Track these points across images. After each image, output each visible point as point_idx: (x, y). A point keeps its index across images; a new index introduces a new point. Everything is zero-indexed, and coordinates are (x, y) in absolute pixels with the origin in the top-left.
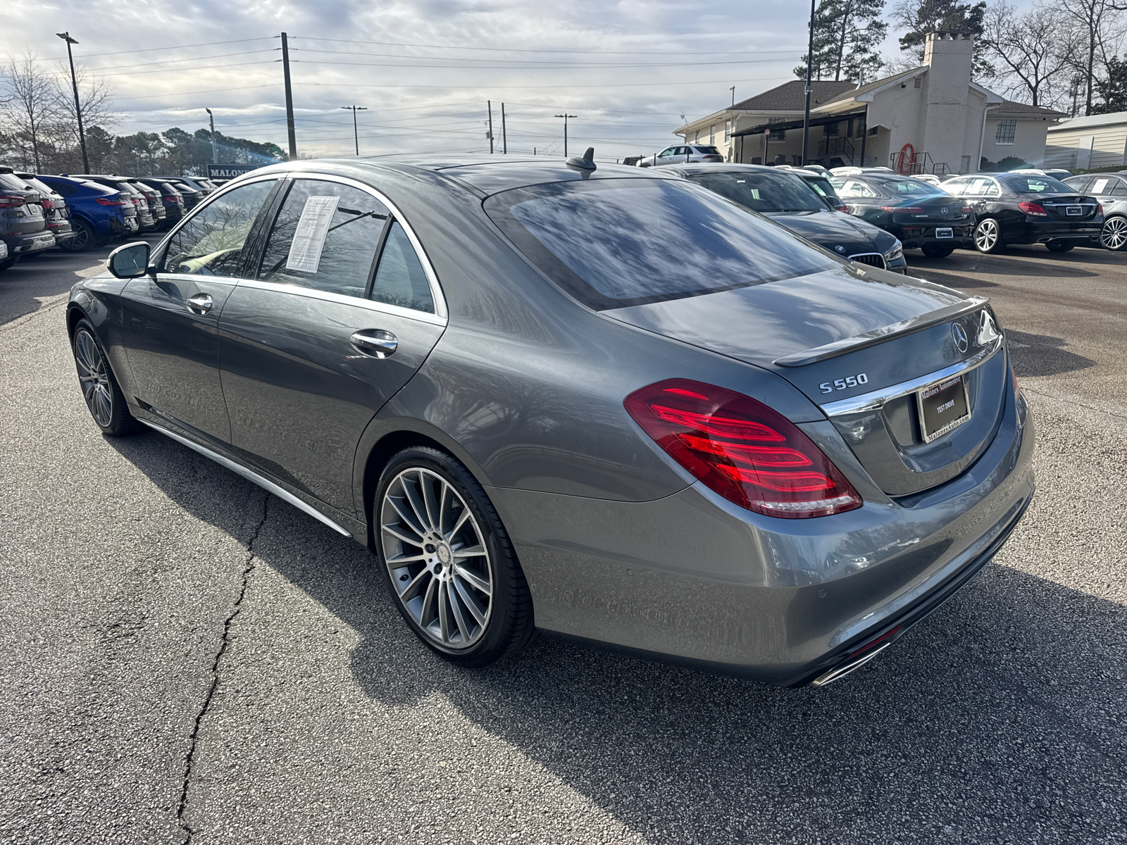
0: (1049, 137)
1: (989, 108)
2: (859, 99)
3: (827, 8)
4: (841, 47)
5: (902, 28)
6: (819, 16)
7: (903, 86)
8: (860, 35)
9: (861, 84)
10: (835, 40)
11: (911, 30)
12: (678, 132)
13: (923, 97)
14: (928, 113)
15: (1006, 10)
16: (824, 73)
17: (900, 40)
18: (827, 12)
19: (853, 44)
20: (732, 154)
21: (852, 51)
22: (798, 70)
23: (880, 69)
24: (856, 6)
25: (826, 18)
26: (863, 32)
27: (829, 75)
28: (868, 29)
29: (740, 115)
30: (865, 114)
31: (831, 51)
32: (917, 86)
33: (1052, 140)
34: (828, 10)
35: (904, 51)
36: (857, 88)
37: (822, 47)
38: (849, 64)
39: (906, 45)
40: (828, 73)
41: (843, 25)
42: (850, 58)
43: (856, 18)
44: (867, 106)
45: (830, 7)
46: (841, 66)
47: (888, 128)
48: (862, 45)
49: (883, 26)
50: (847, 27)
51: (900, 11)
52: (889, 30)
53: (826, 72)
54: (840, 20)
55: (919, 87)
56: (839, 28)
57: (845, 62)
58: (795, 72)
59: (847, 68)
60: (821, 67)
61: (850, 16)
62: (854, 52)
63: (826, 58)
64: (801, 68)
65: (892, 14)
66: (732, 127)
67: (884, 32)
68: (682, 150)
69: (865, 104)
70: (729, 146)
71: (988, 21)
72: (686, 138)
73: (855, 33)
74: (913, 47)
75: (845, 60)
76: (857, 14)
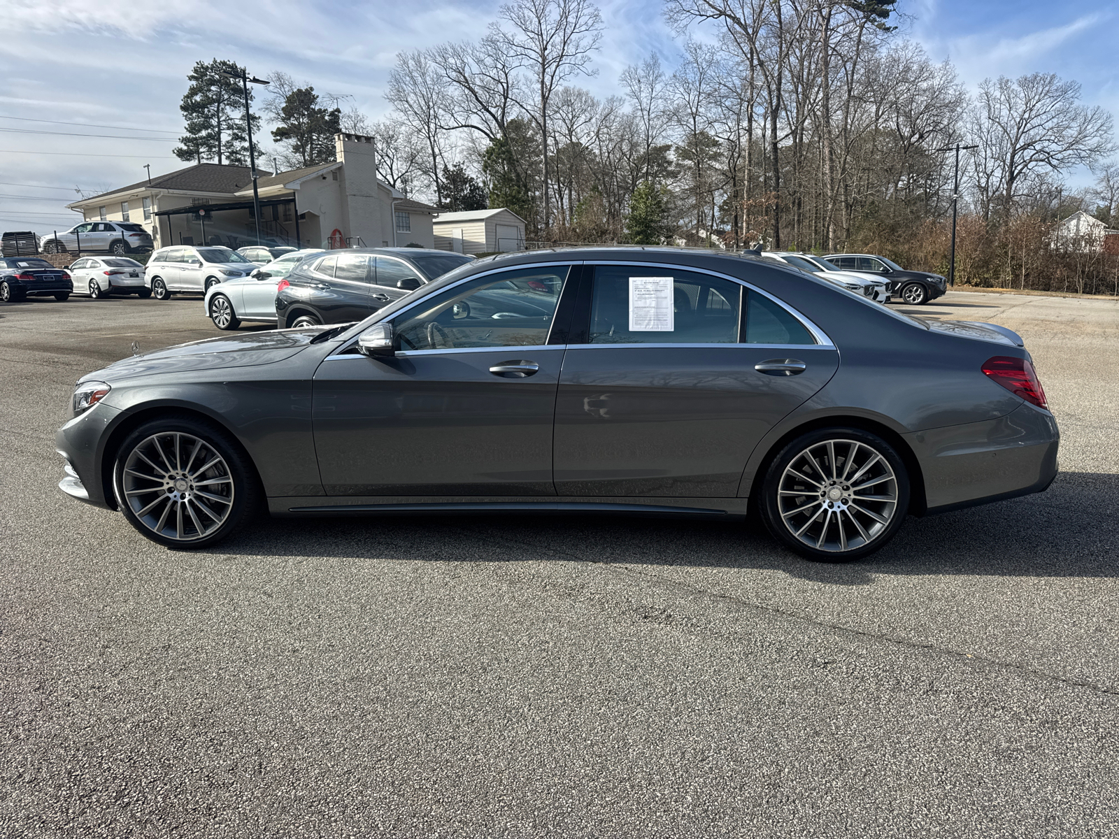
0: (434, 227)
1: (396, 202)
2: (288, 186)
3: (197, 94)
4: (219, 133)
5: (274, 122)
6: (191, 101)
7: (324, 178)
8: (235, 124)
9: (277, 172)
10: (211, 126)
11: (281, 125)
12: (74, 207)
13: (342, 188)
14: (349, 203)
15: (359, 118)
16: (205, 156)
17: (272, 133)
18: (198, 98)
19: (230, 132)
20: (157, 233)
21: (230, 138)
22: (178, 151)
23: (260, 158)
24: (226, 97)
25: (199, 103)
26: (237, 122)
27: (211, 158)
28: (241, 119)
29: (162, 194)
30: (294, 200)
31: (209, 135)
32: (335, 178)
33: (438, 231)
34: (198, 96)
35: (277, 143)
36: (274, 176)
37: (199, 131)
38: (230, 150)
39: (279, 138)
40: (209, 156)
41: (218, 111)
42: (229, 145)
43: (227, 107)
44: (294, 193)
45: (200, 94)
46: (222, 151)
47: (316, 214)
48: (240, 134)
49: (256, 118)
50: (220, 115)
51: (269, 107)
52: (262, 123)
53: (207, 155)
54: (214, 108)
55: (337, 180)
56: (213, 115)
57: (224, 148)
58: (174, 153)
59: (228, 154)
60: (201, 150)
61: (222, 105)
62: (232, 139)
63: (205, 141)
64: (181, 149)
65: (262, 109)
66: (153, 205)
67: (258, 125)
68: (101, 227)
69: (292, 191)
70: (153, 224)
71: (347, 126)
72: (84, 214)
73: (229, 121)
74: (284, 140)
75: (224, 146)
76: (228, 104)
